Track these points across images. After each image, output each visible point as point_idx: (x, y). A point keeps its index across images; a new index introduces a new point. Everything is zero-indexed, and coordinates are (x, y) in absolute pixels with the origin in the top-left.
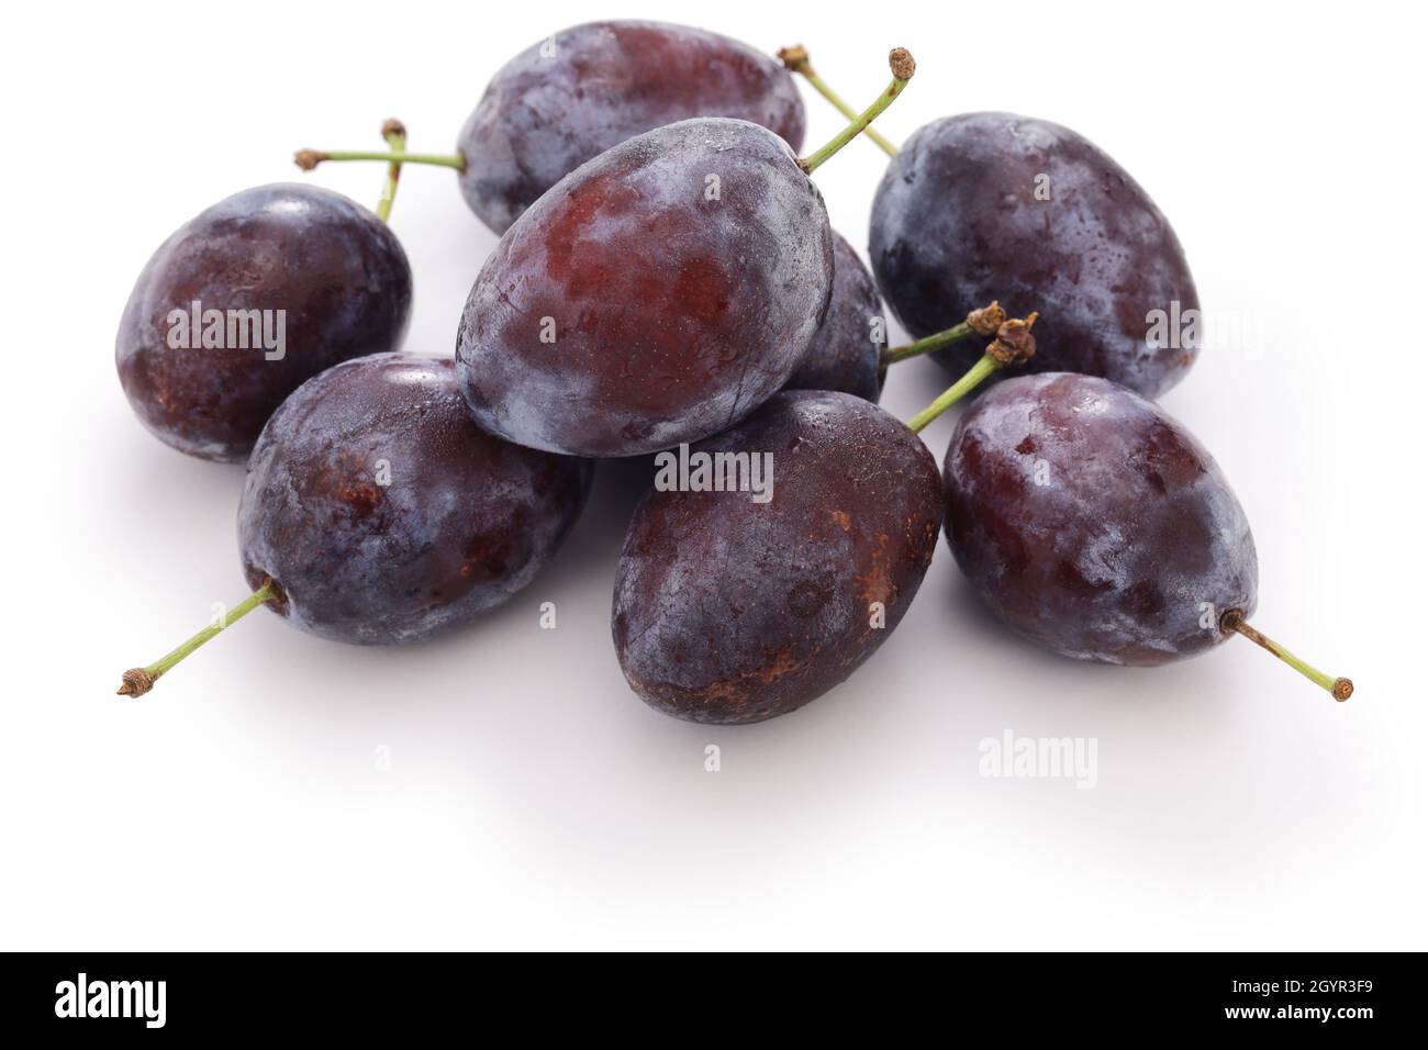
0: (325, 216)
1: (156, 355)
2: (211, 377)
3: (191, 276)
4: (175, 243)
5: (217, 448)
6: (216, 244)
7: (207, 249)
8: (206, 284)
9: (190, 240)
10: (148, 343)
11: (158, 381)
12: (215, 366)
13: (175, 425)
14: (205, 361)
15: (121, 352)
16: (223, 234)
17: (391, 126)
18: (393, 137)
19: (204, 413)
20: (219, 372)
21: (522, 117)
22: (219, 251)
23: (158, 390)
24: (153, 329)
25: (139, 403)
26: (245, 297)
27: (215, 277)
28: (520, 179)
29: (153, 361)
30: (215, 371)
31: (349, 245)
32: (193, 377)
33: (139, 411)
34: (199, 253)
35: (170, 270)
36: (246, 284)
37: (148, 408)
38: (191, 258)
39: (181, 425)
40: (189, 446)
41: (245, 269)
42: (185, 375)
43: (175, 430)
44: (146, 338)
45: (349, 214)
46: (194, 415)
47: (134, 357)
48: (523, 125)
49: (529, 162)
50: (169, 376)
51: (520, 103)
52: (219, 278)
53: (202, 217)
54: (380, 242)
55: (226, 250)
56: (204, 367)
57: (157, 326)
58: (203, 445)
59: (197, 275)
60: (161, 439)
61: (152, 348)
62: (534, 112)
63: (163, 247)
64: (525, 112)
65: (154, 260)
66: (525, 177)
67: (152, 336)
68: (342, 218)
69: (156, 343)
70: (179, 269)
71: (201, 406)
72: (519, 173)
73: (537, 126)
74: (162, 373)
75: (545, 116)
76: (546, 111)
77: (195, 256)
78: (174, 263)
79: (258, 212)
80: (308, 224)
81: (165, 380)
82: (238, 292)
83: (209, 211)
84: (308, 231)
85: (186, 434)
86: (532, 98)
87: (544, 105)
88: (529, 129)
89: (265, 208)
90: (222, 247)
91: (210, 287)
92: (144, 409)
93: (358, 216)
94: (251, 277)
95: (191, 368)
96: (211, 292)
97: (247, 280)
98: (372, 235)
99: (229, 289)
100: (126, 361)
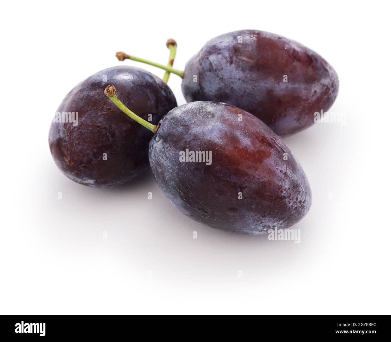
0: (140, 82)
1: (65, 141)
2: (88, 151)
3: (81, 107)
4: (75, 92)
5: (91, 181)
6: (92, 93)
7: (88, 95)
8: (88, 111)
9: (81, 91)
10: (62, 136)
11: (66, 152)
12: (90, 147)
13: (73, 172)
14: (86, 145)
15: (51, 139)
16: (95, 89)
17: (170, 42)
18: (171, 46)
19: (85, 167)
20: (92, 149)
21: (206, 65)
22: (93, 97)
23: (66, 156)
24: (64, 129)
25: (58, 161)
26: (104, 117)
27: (91, 108)
28: (199, 90)
29: (64, 144)
30: (90, 149)
31: (150, 95)
32: (81, 151)
33: (58, 165)
34: (85, 97)
35: (72, 104)
36: (105, 112)
37: (62, 163)
38: (81, 99)
39: (75, 172)
40: (79, 180)
41: (104, 105)
42: (78, 150)
43: (73, 173)
44: (61, 133)
45: (150, 81)
46: (81, 167)
47: (56, 141)
48: (205, 68)
49: (203, 85)
50: (71, 150)
51: (208, 58)
52: (93, 109)
53: (87, 81)
54: (163, 93)
55: (97, 96)
56: (86, 147)
57: (66, 128)
58: (85, 180)
59: (84, 107)
60: (67, 177)
61: (64, 138)
62: (211, 64)
63: (70, 92)
64: (208, 62)
65: (66, 99)
66: (200, 90)
67: (64, 133)
68: (147, 82)
69: (65, 136)
70: (76, 104)
71: (84, 164)
72: (199, 88)
73: (210, 71)
74: (68, 149)
75: (215, 67)
76: (216, 65)
77: (83, 98)
78: (74, 101)
79: (111, 80)
80: (132, 85)
81: (69, 152)
82: (101, 115)
83: (90, 78)
84: (132, 88)
85: (78, 175)
86: (212, 58)
87: (216, 62)
88: (207, 71)
89: (114, 78)
90: (94, 95)
91: (89, 113)
92: (60, 164)
93: (155, 82)
94: (107, 109)
95: (80, 147)
96: (90, 115)
97: (105, 109)
98: (160, 90)
99: (98, 113)
100: (53, 142)
